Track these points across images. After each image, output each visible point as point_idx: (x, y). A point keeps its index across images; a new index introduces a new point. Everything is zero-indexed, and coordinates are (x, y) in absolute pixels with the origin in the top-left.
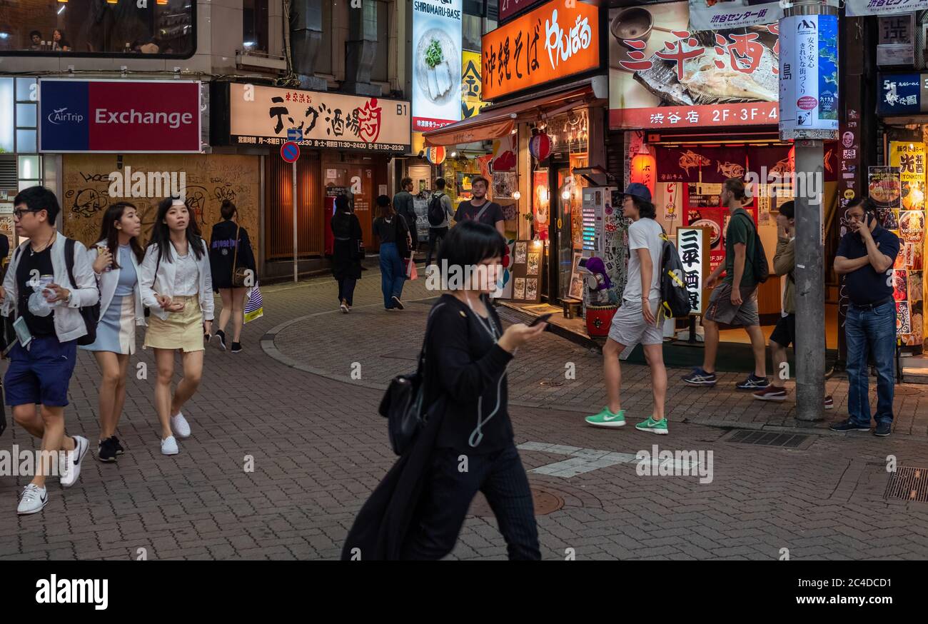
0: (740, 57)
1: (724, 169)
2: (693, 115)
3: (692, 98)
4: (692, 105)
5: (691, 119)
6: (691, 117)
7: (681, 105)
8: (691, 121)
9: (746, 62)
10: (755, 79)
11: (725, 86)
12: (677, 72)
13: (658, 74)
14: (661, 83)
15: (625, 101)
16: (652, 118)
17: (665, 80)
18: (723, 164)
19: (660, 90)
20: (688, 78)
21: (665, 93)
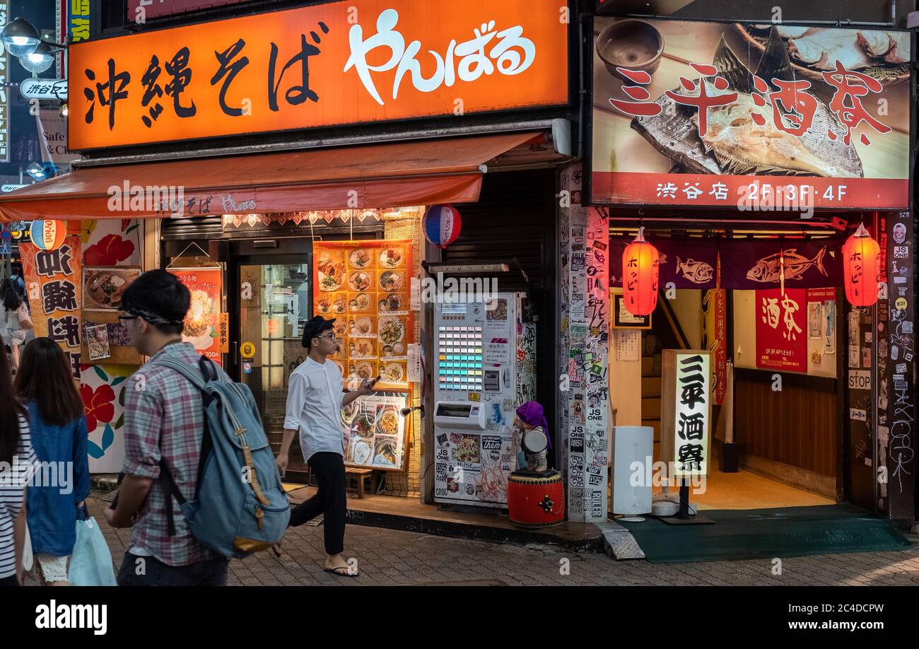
0: (786, 112)
1: (685, 268)
2: (720, 189)
3: (719, 164)
4: (719, 173)
5: (716, 194)
6: (717, 191)
7: (703, 173)
8: (717, 198)
9: (795, 119)
10: (806, 144)
11: (765, 151)
12: (698, 123)
13: (669, 124)
14: (673, 137)
15: (618, 161)
16: (658, 189)
17: (680, 135)
18: (684, 261)
19: (672, 148)
20: (714, 135)
21: (679, 154)
